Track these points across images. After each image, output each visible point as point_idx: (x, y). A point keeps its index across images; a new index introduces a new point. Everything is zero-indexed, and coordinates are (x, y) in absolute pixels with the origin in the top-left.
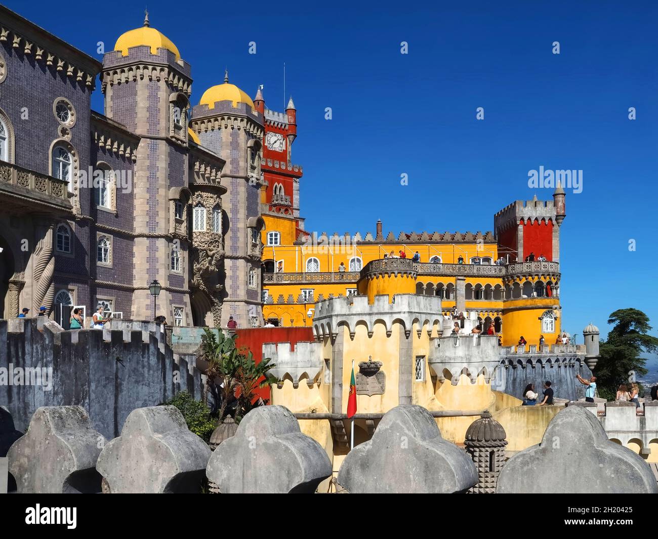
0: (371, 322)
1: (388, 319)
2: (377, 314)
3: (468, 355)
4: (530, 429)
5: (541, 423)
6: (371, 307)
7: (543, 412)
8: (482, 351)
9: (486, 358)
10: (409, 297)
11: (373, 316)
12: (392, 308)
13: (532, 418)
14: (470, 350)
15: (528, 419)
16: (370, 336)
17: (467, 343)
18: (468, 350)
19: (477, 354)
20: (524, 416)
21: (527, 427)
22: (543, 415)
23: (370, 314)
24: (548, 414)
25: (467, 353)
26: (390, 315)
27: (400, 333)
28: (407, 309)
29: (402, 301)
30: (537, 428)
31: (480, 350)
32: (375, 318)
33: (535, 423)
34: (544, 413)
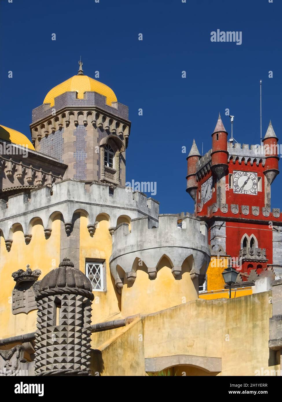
0: (26, 223)
1: (44, 216)
2: (32, 211)
3: (141, 241)
4: (230, 327)
5: (244, 318)
6: (27, 206)
7: (247, 303)
8: (160, 235)
9: (167, 242)
10: (69, 184)
11: (29, 215)
12: (50, 200)
13: (232, 313)
14: (143, 234)
15: (228, 316)
16: (28, 241)
17: (140, 227)
18: (141, 235)
19: (152, 238)
20: (222, 313)
21: (227, 326)
22: (247, 306)
23: (25, 214)
24: (254, 304)
25: (139, 239)
26: (47, 210)
27: (61, 230)
28: (65, 198)
29: (60, 190)
30: (238, 325)
31: (158, 232)
32: (30, 217)
33: (237, 319)
34: (249, 304)
